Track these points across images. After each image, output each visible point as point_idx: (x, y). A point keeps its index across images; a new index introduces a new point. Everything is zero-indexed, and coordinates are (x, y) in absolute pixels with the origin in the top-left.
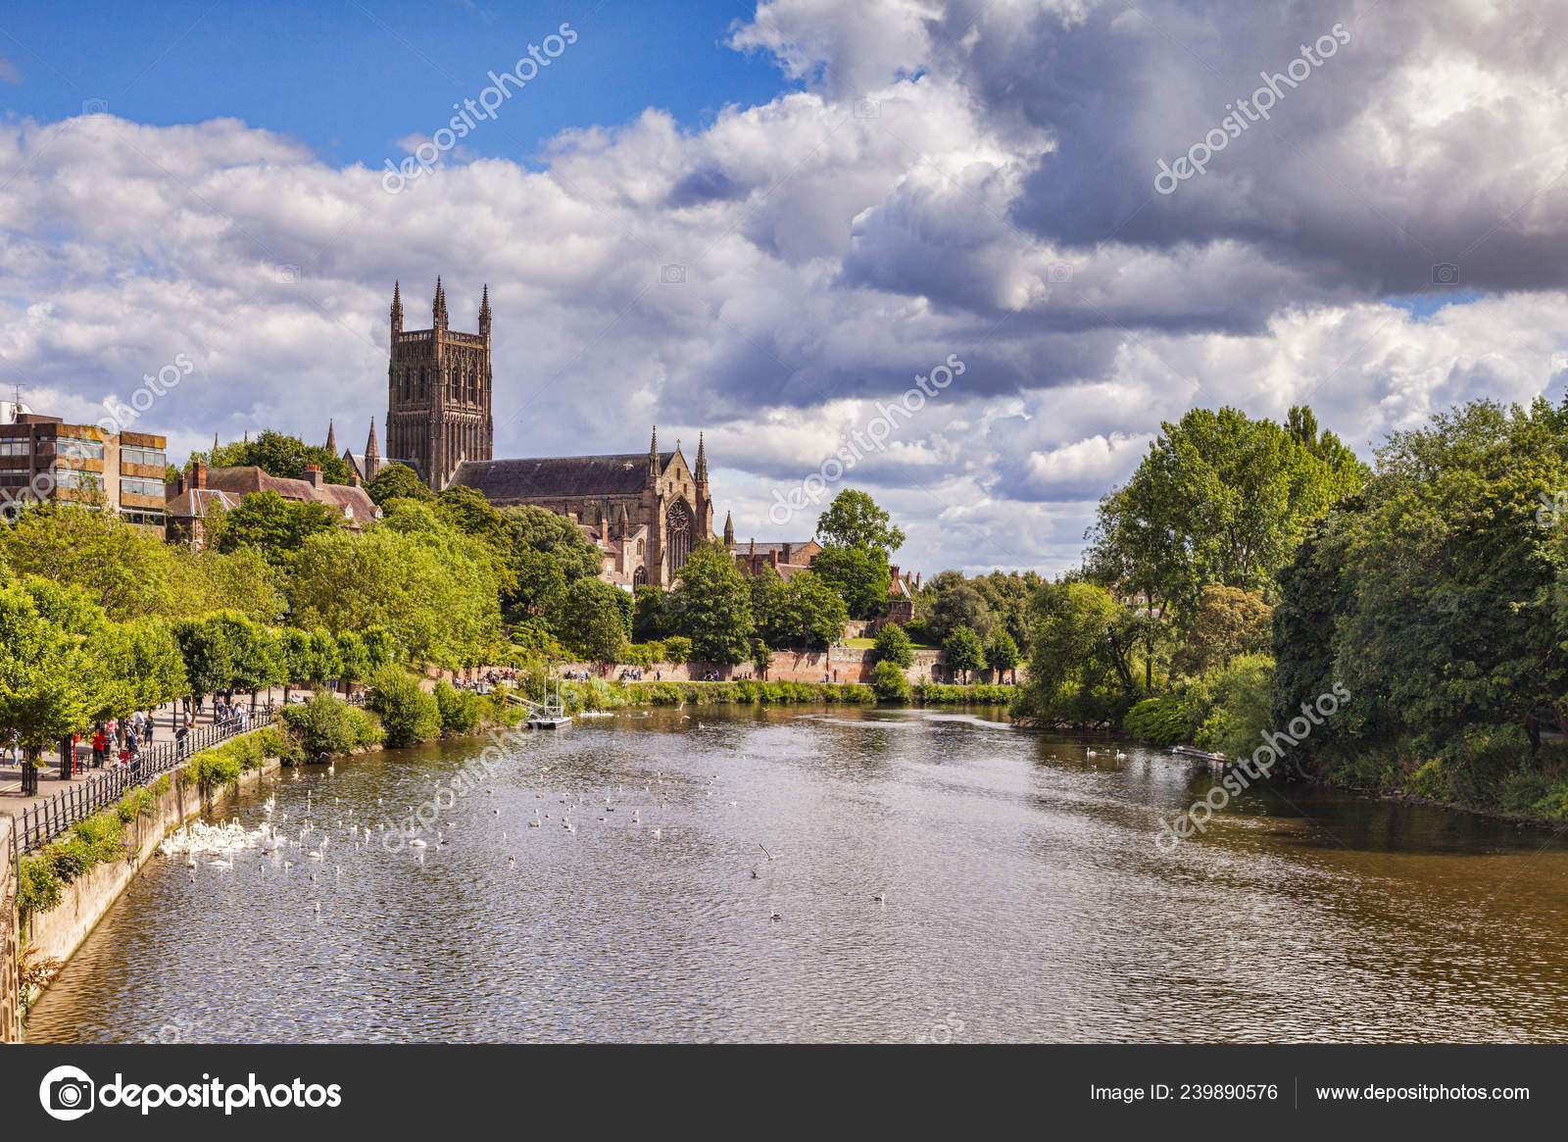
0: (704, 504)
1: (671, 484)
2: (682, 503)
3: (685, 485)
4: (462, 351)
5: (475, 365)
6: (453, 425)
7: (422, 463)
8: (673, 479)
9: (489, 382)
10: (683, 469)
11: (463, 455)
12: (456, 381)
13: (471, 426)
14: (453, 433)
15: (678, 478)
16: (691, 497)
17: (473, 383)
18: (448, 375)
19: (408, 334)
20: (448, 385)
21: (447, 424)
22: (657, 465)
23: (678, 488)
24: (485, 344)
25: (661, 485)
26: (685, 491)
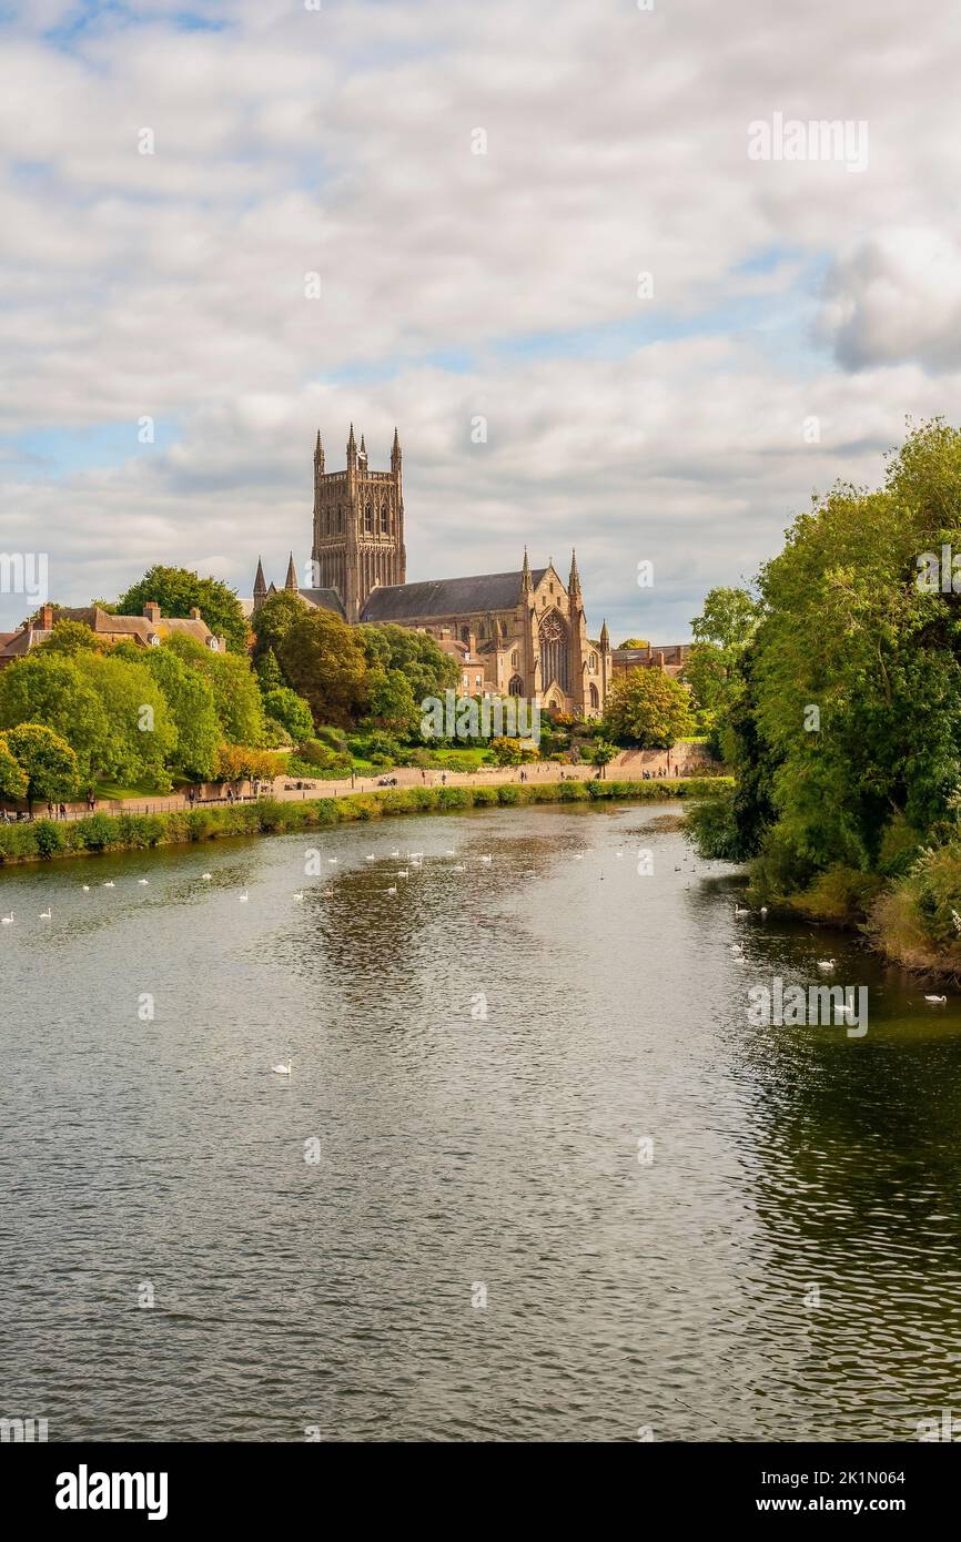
0: (577, 614)
1: (544, 598)
2: (556, 615)
3: (559, 598)
4: (375, 488)
5: (387, 500)
6: (367, 555)
7: (341, 591)
8: (547, 594)
9: (401, 514)
10: (556, 583)
11: (377, 581)
12: (369, 515)
13: (385, 555)
14: (367, 562)
15: (552, 592)
16: (564, 609)
17: (385, 515)
18: (362, 509)
19: (328, 475)
20: (362, 519)
21: (361, 555)
22: (530, 581)
23: (552, 602)
24: (395, 480)
25: (533, 599)
26: (559, 604)
